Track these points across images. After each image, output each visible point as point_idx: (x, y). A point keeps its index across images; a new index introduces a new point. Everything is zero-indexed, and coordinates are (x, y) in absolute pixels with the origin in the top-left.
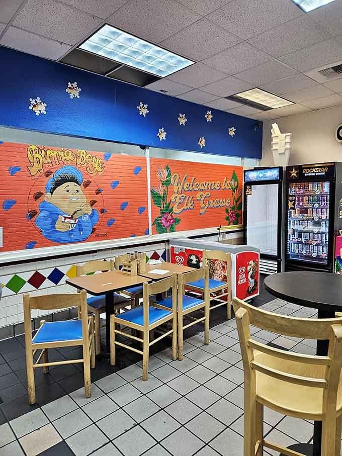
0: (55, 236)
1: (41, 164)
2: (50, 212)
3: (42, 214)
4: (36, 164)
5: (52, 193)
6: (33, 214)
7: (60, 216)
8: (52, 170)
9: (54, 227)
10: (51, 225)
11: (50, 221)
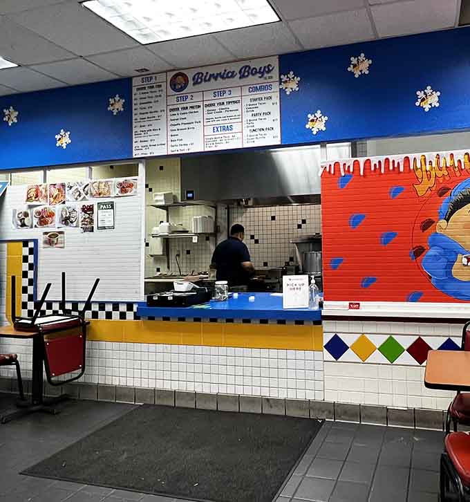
0: (451, 287)
1: (433, 179)
2: (444, 249)
3: (432, 252)
4: (425, 179)
5: (448, 220)
6: (419, 251)
7: (459, 256)
8: (448, 185)
9: (449, 274)
10: (446, 268)
11: (443, 262)
